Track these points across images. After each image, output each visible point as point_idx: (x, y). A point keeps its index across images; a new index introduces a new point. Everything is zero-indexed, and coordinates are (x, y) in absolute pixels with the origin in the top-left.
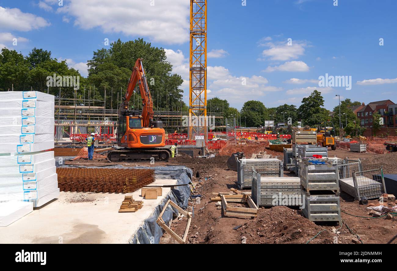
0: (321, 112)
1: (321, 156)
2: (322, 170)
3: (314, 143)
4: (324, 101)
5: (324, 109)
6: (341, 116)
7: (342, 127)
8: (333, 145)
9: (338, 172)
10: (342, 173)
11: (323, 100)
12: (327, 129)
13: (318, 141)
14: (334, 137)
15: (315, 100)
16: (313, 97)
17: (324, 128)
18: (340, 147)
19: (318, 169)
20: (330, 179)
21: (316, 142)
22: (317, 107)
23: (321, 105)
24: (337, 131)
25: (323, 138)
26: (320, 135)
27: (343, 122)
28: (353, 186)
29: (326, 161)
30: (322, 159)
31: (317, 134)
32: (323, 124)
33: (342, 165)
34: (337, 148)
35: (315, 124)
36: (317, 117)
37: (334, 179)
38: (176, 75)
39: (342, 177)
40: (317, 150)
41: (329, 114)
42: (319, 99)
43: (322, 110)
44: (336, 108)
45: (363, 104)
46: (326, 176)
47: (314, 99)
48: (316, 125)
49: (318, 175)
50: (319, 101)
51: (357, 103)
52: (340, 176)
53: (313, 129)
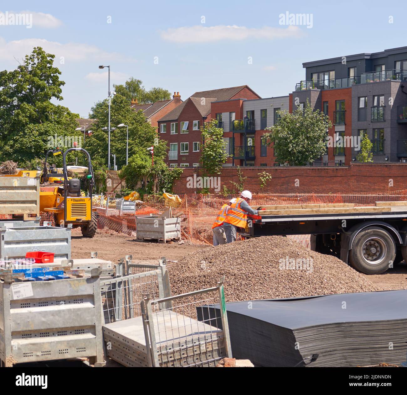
0: (52, 117)
1: (51, 256)
2: (53, 296)
3: (32, 216)
4: (63, 83)
5: (62, 108)
6: (111, 132)
7: (116, 167)
8: (88, 222)
9: (101, 300)
10: (111, 306)
11: (60, 80)
12: (70, 174)
13: (42, 209)
14: (91, 196)
15: (36, 79)
16: (30, 69)
17: (60, 170)
18: (106, 228)
19: (42, 294)
20: (77, 324)
21: (37, 211)
22: (42, 100)
23: (54, 95)
24: (101, 177)
25: (58, 201)
26: (49, 190)
27: (117, 150)
28: (144, 343)
29: (66, 270)
30: (54, 266)
31: (39, 188)
32: (58, 156)
33: (113, 281)
34: (98, 230)
35: (33, 158)
36: (41, 134)
37: (90, 323)
39: (110, 316)
40: (39, 238)
41: (77, 125)
42: (47, 77)
43: (55, 113)
44: (100, 106)
45: (177, 98)
46: (67, 317)
47: (35, 75)
48: (37, 160)
49: (40, 313)
50: (48, 82)
51: (159, 93)
52: (105, 313)
53: (29, 173)
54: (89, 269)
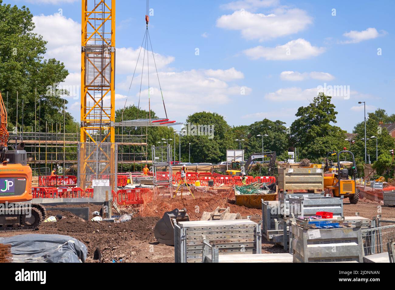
0: (331, 133)
1: (331, 215)
2: (333, 238)
3: (319, 190)
4: (337, 113)
5: (337, 127)
6: (367, 141)
7: (370, 162)
8: (353, 195)
9: (362, 242)
10: (368, 245)
11: (335, 111)
12: (342, 166)
13: (325, 187)
14: (355, 179)
15: (320, 111)
16: (317, 105)
17: (336, 164)
18: (364, 198)
19: (326, 236)
20: (347, 255)
21: (322, 188)
22: (324, 123)
23: (331, 120)
24: (361, 168)
25: (335, 182)
26: (329, 176)
27: (370, 151)
29: (340, 222)
30: (333, 220)
31: (323, 174)
32: (334, 156)
33: (369, 230)
34: (359, 200)
35: (319, 157)
36: (324, 143)
37: (355, 255)
38: (54, 61)
39: (368, 251)
40: (323, 204)
41: (345, 138)
42: (327, 110)
43: (332, 130)
44: (359, 126)
46: (341, 250)
47: (320, 109)
48: (322, 158)
49: (325, 248)
50: (328, 113)
52: (365, 249)
53: (317, 166)
54: (354, 222)
